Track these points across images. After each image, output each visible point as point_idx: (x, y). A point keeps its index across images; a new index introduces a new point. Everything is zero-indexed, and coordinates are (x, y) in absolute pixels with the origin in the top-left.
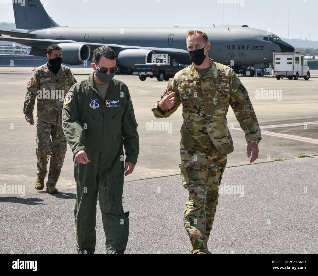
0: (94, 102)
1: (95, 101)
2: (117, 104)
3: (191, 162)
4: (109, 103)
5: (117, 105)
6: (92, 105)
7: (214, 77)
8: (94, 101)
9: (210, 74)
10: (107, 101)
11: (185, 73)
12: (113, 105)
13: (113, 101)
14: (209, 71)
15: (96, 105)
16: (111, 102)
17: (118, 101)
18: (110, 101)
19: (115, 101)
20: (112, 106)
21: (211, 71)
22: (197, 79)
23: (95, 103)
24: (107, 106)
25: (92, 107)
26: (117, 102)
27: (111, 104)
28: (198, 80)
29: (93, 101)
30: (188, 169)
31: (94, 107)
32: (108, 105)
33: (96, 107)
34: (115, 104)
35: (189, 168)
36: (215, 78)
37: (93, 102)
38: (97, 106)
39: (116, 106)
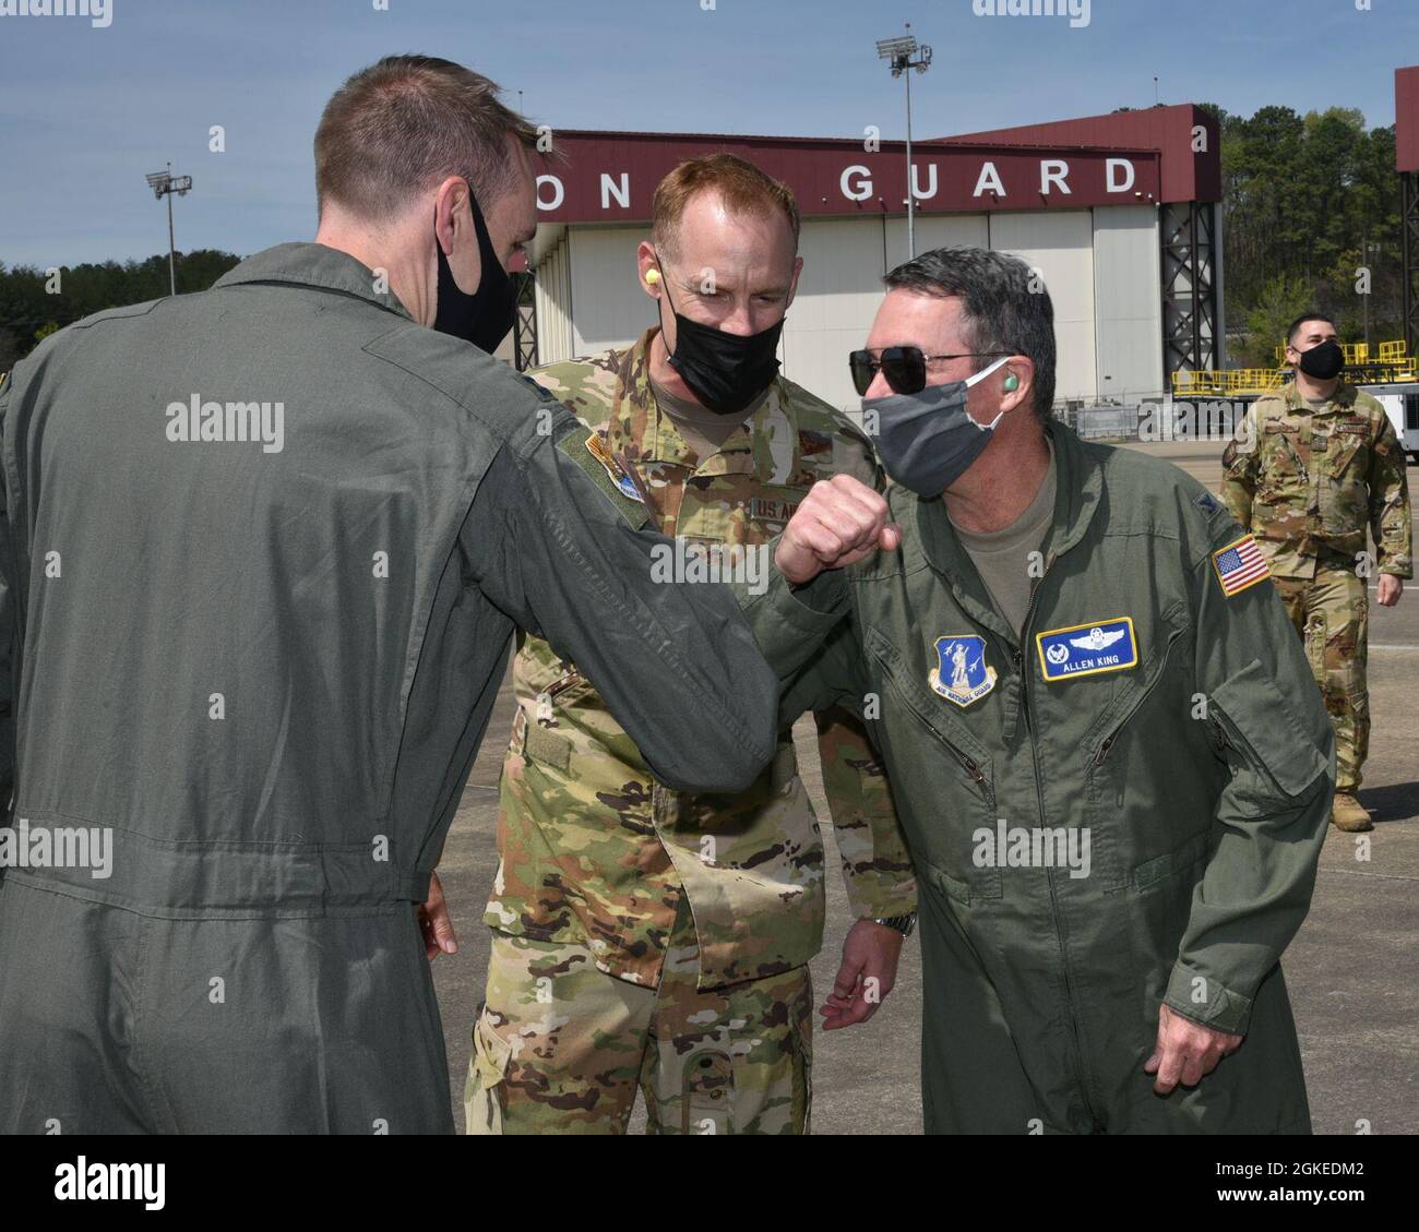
0: (959, 658)
1: (960, 647)
2: (1120, 649)
3: (533, 1035)
4: (1059, 655)
5: (1121, 662)
6: (947, 679)
7: (770, 481)
8: (954, 650)
9: (747, 451)
10: (1046, 642)
11: (578, 399)
12: (1091, 663)
13: (1086, 633)
14: (747, 429)
15: (976, 678)
16: (1076, 643)
17: (1123, 626)
18: (1065, 639)
19: (1106, 629)
20: (1087, 669)
21: (758, 432)
22: (657, 467)
23: (968, 666)
24: (1046, 677)
25: (948, 691)
26: (1120, 634)
27: (1077, 656)
28: (662, 472)
29: (949, 649)
30: (516, 1076)
31: (963, 691)
32: (1055, 669)
33: (974, 695)
34: (1107, 652)
35: (522, 1071)
36: (772, 486)
37: (951, 655)
38: (981, 687)
39: (1111, 664)
